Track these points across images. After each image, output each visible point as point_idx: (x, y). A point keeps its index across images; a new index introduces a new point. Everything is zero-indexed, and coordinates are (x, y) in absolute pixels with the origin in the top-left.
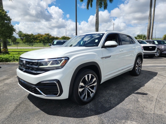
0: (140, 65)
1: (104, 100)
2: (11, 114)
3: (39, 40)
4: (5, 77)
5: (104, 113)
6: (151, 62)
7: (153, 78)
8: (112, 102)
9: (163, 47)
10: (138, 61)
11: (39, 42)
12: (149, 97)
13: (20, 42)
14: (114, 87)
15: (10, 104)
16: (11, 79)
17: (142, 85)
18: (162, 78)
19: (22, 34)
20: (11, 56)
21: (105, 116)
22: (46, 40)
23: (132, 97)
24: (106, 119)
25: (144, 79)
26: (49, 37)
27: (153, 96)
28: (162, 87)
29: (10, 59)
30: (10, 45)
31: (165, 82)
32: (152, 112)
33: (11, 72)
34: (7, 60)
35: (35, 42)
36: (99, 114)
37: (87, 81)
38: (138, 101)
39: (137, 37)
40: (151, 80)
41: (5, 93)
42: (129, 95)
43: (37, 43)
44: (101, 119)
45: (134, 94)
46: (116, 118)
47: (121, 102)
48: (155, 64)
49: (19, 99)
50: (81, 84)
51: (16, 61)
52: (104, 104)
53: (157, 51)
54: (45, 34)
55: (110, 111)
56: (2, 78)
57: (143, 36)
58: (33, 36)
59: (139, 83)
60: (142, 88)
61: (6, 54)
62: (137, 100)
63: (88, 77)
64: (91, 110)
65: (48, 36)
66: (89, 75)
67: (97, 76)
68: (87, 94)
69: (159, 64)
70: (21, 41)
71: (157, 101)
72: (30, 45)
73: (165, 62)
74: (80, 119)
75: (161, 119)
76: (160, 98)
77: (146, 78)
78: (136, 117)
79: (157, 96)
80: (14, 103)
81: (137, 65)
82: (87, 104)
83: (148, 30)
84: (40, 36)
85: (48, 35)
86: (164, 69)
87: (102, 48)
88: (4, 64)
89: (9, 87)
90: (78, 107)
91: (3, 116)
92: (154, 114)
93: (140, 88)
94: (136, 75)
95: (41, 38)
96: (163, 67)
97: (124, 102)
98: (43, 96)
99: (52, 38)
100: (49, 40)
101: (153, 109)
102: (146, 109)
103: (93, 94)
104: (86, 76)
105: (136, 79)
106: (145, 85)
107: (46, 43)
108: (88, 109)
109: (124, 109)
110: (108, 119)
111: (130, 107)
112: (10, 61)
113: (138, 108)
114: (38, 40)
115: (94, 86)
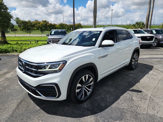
0: (137, 59)
1: (100, 99)
2: (14, 112)
3: (37, 27)
4: (5, 70)
5: (99, 112)
6: (147, 53)
7: (149, 73)
8: (108, 100)
9: (160, 37)
10: (134, 56)
11: (36, 29)
12: (144, 95)
13: (17, 29)
14: (110, 83)
15: (12, 102)
16: (12, 73)
17: (137, 81)
18: (157, 72)
19: (19, 21)
20: (10, 47)
21: (101, 116)
22: (43, 27)
23: (127, 94)
24: (102, 119)
25: (139, 74)
26: (47, 24)
27: (147, 93)
28: (156, 84)
29: (9, 49)
30: (8, 32)
31: (160, 78)
32: (145, 112)
33: (11, 64)
34: (6, 51)
35: (33, 29)
36: (95, 114)
37: (84, 81)
38: (132, 100)
39: (136, 24)
40: (147, 75)
41: (7, 90)
42: (124, 92)
43: (35, 30)
44: (97, 119)
45: (129, 92)
46: (111, 118)
47: (117, 100)
48: (152, 56)
49: (20, 96)
50: (79, 85)
51: (15, 52)
52: (100, 102)
53: (155, 40)
54: (43, 21)
55: (106, 110)
56: (2, 72)
57: (141, 24)
58: (30, 23)
59: (135, 78)
60: (137, 84)
61: (4, 44)
62: (132, 98)
63: (85, 77)
64: (88, 109)
65: (45, 23)
66: (86, 76)
67: (93, 75)
68: (84, 93)
69: (156, 56)
70: (19, 28)
71: (151, 100)
72: (28, 33)
73: (161, 53)
74: (77, 119)
75: (153, 120)
76: (154, 97)
77: (141, 73)
78: (129, 117)
79: (151, 94)
80: (16, 101)
81: (133, 60)
82: (84, 102)
83: (147, 18)
84: (37, 22)
85: (45, 21)
86: (160, 61)
87: (99, 47)
88: (3, 55)
89: (10, 83)
90: (76, 105)
91: (6, 115)
92: (146, 114)
93: (135, 85)
94: (132, 69)
95: (38, 25)
96: (159, 60)
97: (119, 100)
98: (43, 97)
99: (49, 25)
100: (47, 27)
101: (146, 109)
102: (139, 109)
103: (89, 92)
104: (83, 77)
105: (132, 74)
106: (141, 81)
107: (44, 31)
108: (85, 108)
109: (119, 109)
110: (104, 119)
111: (125, 106)
112: (9, 52)
113: (132, 107)
114: (35, 27)
115: (90, 85)
